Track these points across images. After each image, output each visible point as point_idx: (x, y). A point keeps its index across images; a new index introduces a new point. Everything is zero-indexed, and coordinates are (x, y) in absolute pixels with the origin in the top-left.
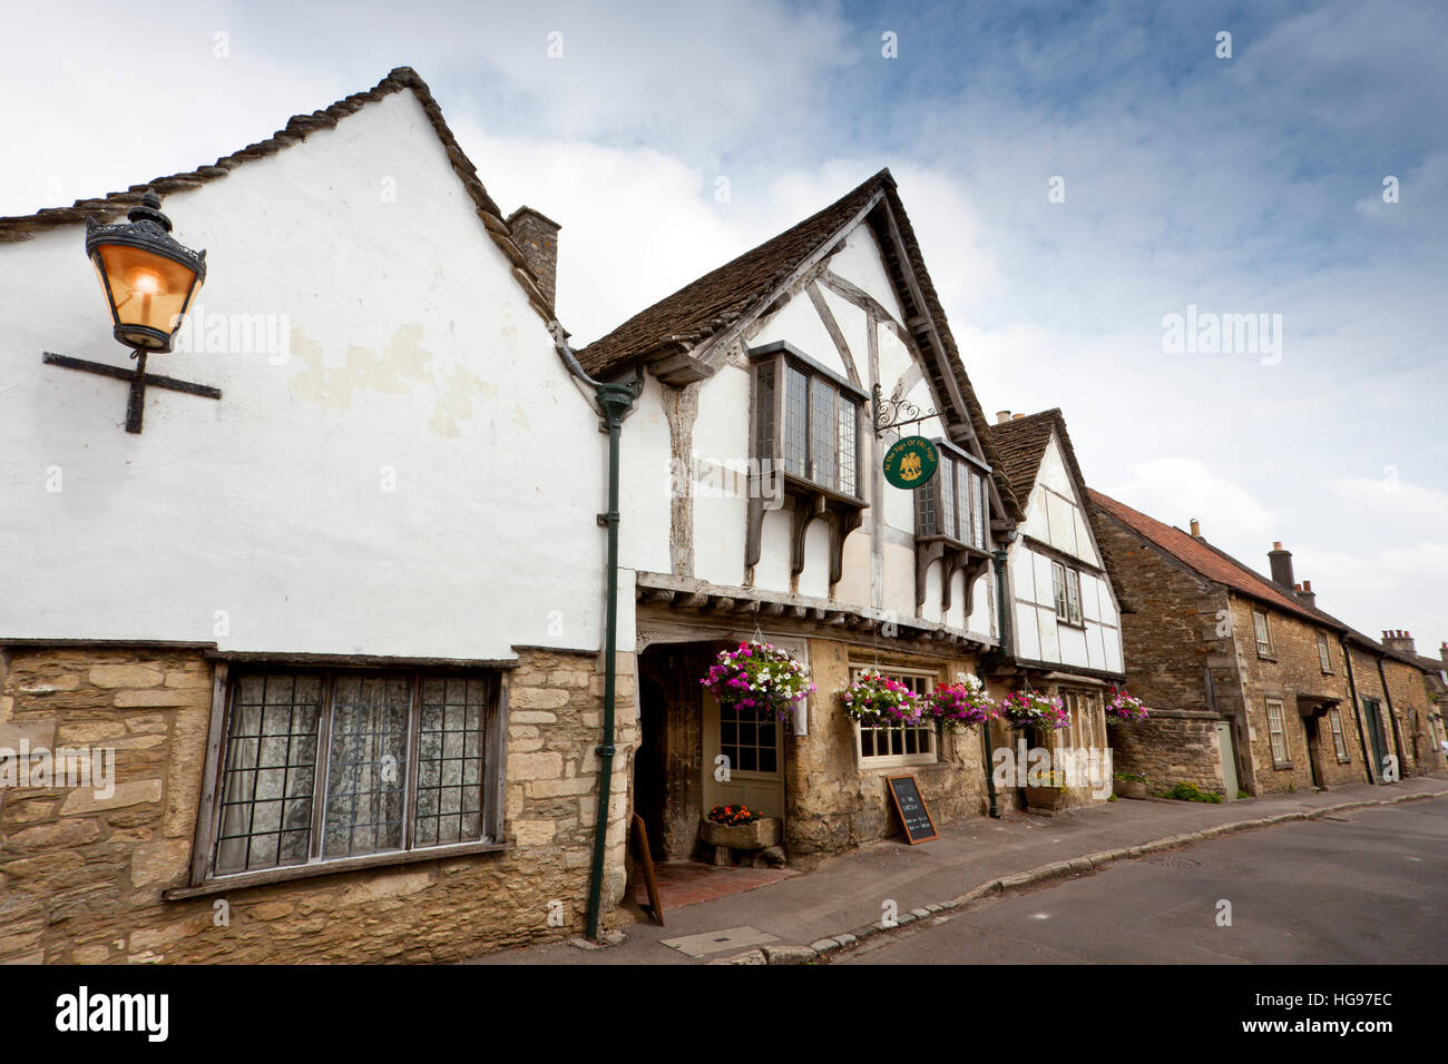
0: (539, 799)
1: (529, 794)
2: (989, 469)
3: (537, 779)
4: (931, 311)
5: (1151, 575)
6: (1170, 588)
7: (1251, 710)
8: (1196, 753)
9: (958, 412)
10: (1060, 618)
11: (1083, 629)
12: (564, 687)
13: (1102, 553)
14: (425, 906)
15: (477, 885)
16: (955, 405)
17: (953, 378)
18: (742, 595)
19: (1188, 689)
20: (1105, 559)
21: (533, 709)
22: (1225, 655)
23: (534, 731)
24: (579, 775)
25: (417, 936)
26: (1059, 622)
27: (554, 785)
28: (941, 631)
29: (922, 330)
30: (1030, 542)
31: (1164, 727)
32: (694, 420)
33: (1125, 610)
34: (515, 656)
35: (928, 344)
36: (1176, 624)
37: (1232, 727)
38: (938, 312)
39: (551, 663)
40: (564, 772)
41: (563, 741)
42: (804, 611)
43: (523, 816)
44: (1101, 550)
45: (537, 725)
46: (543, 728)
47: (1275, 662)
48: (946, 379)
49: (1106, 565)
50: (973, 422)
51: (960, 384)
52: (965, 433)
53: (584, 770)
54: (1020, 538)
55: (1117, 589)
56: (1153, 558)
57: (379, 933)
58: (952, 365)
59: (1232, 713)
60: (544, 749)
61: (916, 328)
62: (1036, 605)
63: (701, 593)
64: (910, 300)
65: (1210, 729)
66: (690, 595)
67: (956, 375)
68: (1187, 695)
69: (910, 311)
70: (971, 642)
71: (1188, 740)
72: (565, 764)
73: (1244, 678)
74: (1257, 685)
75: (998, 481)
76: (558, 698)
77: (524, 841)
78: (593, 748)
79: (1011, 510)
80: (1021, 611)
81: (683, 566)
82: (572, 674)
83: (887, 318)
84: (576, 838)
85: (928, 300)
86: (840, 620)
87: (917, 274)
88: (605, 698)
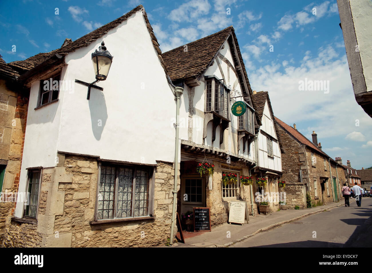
0: (160, 205)
1: (159, 203)
2: (254, 110)
3: (160, 199)
4: (241, 64)
5: (287, 141)
6: (292, 145)
7: (310, 182)
8: (298, 195)
9: (247, 93)
10: (268, 155)
11: (273, 158)
12: (166, 173)
13: (277, 135)
14: (137, 232)
15: (148, 228)
16: (246, 91)
17: (246, 83)
18: (202, 147)
19: (296, 176)
20: (278, 137)
21: (159, 179)
22: (305, 166)
23: (160, 185)
24: (169, 198)
25: (136, 241)
27: (164, 201)
28: (243, 158)
29: (239, 69)
30: (263, 132)
31: (291, 188)
32: (194, 96)
33: (282, 152)
34: (155, 163)
35: (240, 73)
36: (293, 157)
37: (306, 187)
38: (243, 65)
39: (164, 166)
40: (165, 197)
41: (165, 188)
42: (214, 152)
43: (157, 209)
44: (277, 134)
45: (160, 183)
46: (162, 184)
47: (315, 167)
48: (244, 84)
49: (278, 138)
50: (250, 96)
51: (247, 85)
52: (248, 99)
53: (170, 197)
54: (260, 130)
55: (281, 146)
56: (288, 136)
57: (128, 239)
58: (246, 79)
59: (306, 183)
60: (162, 190)
61: (238, 69)
62: (263, 151)
63: (194, 146)
64: (236, 61)
65: (302, 188)
66: (191, 147)
67: (247, 83)
68: (296, 178)
69: (236, 64)
70: (249, 162)
71: (297, 191)
72: (166, 195)
73: (309, 172)
74: (312, 174)
75: (256, 113)
76: (165, 176)
77: (157, 216)
78: (172, 190)
79: (259, 122)
80: (260, 153)
81: (190, 138)
82: (168, 169)
83: (231, 66)
84: (168, 216)
85: (241, 61)
86: (221, 155)
87: (238, 54)
88: (174, 176)
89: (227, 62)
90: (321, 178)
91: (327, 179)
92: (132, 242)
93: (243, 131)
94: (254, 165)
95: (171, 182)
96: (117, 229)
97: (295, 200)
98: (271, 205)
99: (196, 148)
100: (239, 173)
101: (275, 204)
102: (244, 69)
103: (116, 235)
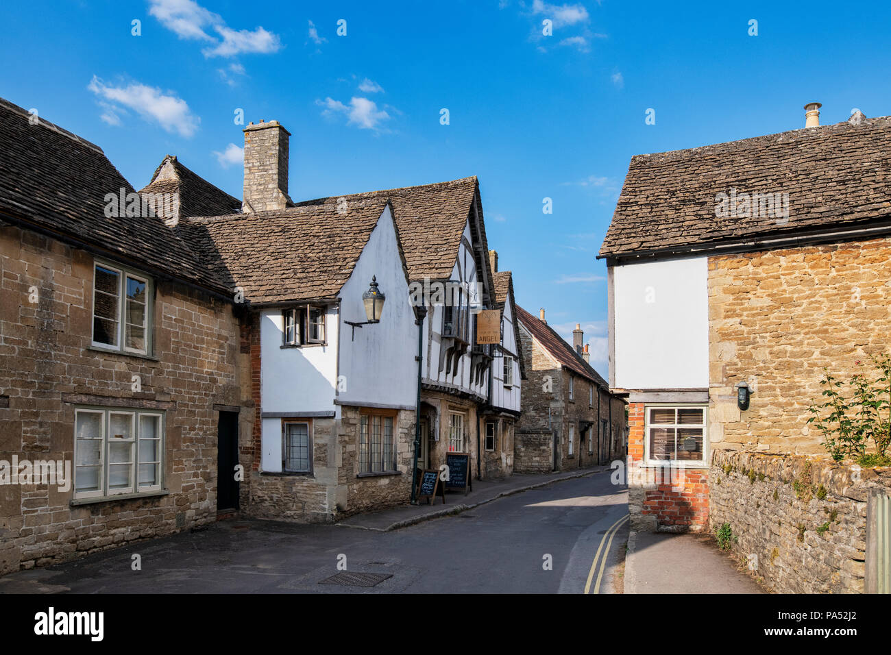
0: (402, 459)
1: (404, 457)
4: (482, 241)
6: (539, 363)
8: (544, 451)
11: (510, 389)
13: (517, 346)
14: (388, 488)
15: (395, 484)
19: (541, 419)
20: (518, 350)
23: (404, 436)
24: (411, 451)
26: (505, 387)
27: (407, 454)
28: (474, 394)
29: (479, 250)
30: (502, 349)
31: (533, 439)
33: (522, 377)
35: (479, 256)
37: (556, 437)
39: (404, 411)
40: (408, 450)
43: (402, 463)
44: (517, 344)
45: (404, 434)
47: (574, 403)
49: (519, 353)
55: (521, 366)
59: (557, 431)
60: (406, 442)
61: (476, 248)
62: (498, 379)
63: (430, 384)
64: (475, 233)
65: (549, 439)
66: (428, 385)
68: (540, 422)
69: (475, 240)
71: (541, 445)
72: (408, 448)
73: (563, 412)
74: (567, 416)
76: (408, 424)
77: (402, 472)
78: (413, 442)
80: (495, 382)
81: (428, 374)
82: (410, 416)
83: (469, 245)
85: (482, 236)
86: (453, 392)
87: (480, 224)
88: (415, 425)
90: (582, 422)
91: (591, 424)
92: (384, 498)
93: (480, 354)
94: (487, 402)
95: (413, 431)
96: (374, 483)
97: (537, 459)
98: (504, 465)
99: (432, 386)
100: (464, 415)
101: (509, 464)
102: (486, 248)
103: (374, 489)
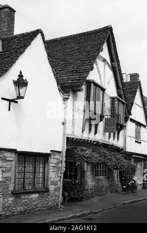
2: (125, 102)
3: (52, 177)
9: (120, 86)
10: (136, 140)
11: (140, 143)
12: (56, 159)
13: (146, 121)
14: (38, 200)
15: (45, 197)
18: (81, 138)
21: (52, 163)
23: (52, 168)
25: (37, 205)
28: (112, 145)
30: (132, 120)
34: (50, 152)
38: (118, 61)
39: (55, 154)
41: (56, 170)
42: (90, 141)
43: (51, 184)
46: (54, 167)
50: (123, 89)
51: (121, 80)
52: (121, 92)
53: (59, 176)
54: (129, 119)
57: (33, 204)
62: (131, 137)
63: (75, 138)
64: (112, 57)
67: (120, 77)
69: (112, 61)
70: (118, 147)
75: (127, 105)
76: (55, 161)
77: (51, 189)
78: (60, 172)
79: (129, 112)
80: (128, 139)
81: (73, 132)
82: (57, 156)
83: (108, 63)
84: (57, 190)
85: (116, 58)
86: (95, 143)
88: (62, 161)
89: (104, 60)
92: (35, 206)
94: (122, 149)
95: (60, 165)
96: (27, 197)
99: (77, 139)
102: (119, 65)
103: (26, 201)
